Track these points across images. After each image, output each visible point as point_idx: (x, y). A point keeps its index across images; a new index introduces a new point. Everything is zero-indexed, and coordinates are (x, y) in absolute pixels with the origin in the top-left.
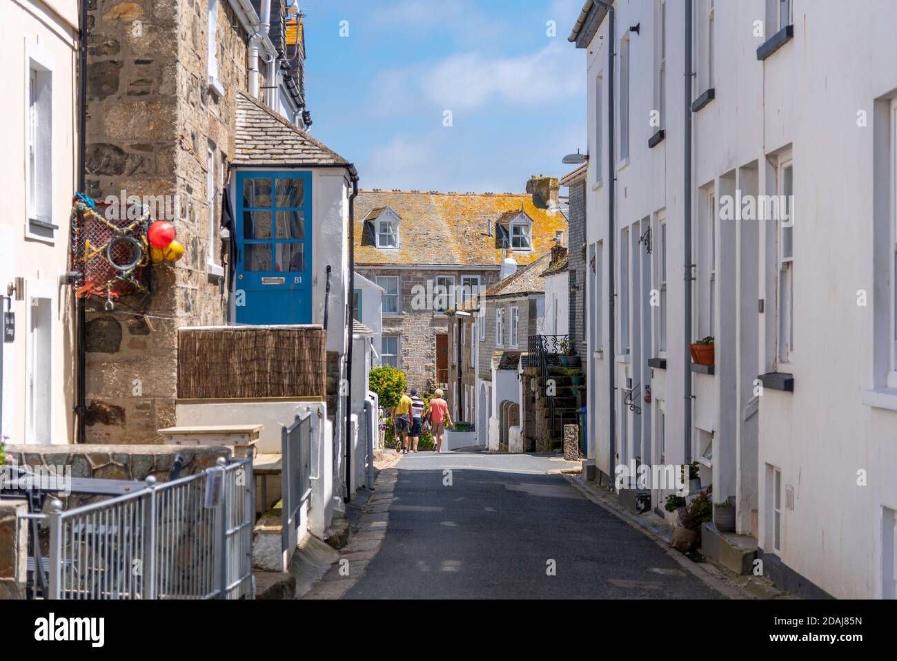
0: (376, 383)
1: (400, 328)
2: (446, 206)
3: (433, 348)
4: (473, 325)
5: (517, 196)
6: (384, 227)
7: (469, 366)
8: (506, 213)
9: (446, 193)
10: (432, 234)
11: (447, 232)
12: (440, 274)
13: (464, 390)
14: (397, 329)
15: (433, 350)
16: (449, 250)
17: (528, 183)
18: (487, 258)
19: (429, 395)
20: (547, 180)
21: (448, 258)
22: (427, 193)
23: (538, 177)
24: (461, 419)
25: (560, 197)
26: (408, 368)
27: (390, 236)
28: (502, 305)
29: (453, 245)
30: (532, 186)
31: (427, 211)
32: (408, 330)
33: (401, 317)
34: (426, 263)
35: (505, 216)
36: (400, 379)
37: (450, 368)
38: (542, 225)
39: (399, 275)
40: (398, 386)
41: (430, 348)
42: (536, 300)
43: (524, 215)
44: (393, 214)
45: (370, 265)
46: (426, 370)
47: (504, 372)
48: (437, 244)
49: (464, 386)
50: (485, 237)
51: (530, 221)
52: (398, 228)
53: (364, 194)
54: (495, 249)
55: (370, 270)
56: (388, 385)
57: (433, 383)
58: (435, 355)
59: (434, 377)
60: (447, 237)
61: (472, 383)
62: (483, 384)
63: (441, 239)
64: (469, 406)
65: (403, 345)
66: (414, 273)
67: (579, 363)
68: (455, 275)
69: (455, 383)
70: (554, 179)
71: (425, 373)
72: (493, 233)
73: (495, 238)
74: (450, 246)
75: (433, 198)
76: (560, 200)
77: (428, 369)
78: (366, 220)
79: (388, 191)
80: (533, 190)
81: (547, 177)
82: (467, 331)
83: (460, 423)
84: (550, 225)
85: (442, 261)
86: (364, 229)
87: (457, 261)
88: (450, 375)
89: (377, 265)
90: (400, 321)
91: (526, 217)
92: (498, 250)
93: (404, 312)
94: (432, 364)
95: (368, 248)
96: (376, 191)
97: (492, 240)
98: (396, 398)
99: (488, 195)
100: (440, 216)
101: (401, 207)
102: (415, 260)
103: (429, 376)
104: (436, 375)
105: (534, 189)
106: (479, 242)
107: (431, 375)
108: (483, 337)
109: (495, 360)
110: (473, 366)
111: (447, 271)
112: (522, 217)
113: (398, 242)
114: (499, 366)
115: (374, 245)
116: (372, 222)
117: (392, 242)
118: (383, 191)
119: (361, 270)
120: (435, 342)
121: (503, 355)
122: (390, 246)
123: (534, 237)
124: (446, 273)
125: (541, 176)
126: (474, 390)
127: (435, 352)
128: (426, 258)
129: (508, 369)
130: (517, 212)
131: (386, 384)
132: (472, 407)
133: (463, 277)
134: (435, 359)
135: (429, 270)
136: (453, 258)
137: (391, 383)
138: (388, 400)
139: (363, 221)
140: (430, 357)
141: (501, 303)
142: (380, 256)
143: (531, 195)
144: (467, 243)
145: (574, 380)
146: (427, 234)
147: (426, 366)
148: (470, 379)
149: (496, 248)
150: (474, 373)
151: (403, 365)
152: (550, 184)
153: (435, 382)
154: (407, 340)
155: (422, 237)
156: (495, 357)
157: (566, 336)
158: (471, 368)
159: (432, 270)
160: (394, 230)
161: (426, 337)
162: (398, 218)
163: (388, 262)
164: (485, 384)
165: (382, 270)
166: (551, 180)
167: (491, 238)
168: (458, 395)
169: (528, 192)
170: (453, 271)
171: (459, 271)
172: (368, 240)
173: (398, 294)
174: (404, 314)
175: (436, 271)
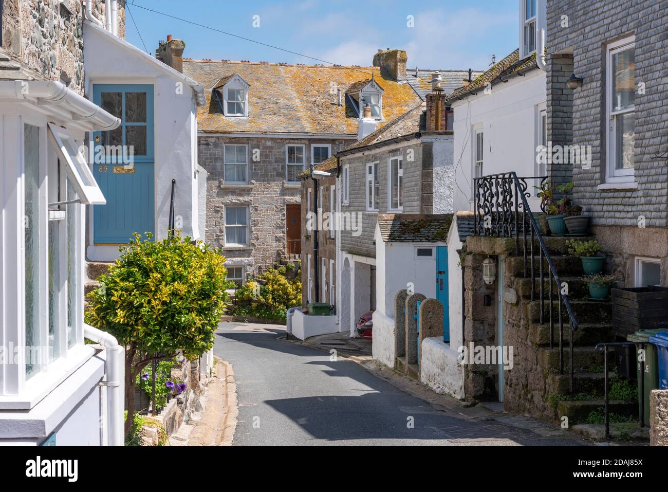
0: (137, 287)
1: (250, 198)
2: (295, 77)
3: (283, 218)
4: (333, 187)
5: (364, 69)
6: (232, 95)
7: (328, 237)
8: (356, 84)
9: (295, 65)
10: (282, 103)
11: (296, 101)
12: (289, 143)
13: (321, 264)
14: (246, 198)
15: (282, 220)
16: (298, 119)
17: (375, 57)
18: (337, 126)
19: (280, 266)
20: (395, 52)
21: (298, 126)
22: (276, 65)
23: (385, 50)
24: (317, 300)
25: (408, 70)
26: (258, 239)
27: (238, 104)
28: (375, 157)
29: (303, 114)
30: (379, 60)
31: (276, 81)
32: (258, 200)
33: (251, 186)
34: (276, 131)
35: (354, 86)
36: (210, 274)
37: (303, 238)
38: (391, 96)
39: (248, 143)
40: (204, 294)
41: (280, 218)
42: (432, 143)
43: (374, 83)
44: (241, 81)
45: (217, 132)
46: (276, 241)
47: (397, 245)
48: (287, 112)
49: (321, 260)
50: (335, 107)
51: (381, 90)
52: (247, 97)
53: (212, 64)
54: (345, 119)
55: (218, 138)
56: (174, 294)
57: (284, 253)
58: (286, 226)
59: (284, 248)
60: (297, 106)
61: (332, 256)
62: (347, 259)
63: (290, 108)
64: (328, 284)
65: (252, 215)
66: (263, 141)
67: (588, 229)
68: (304, 143)
69: (310, 256)
70: (402, 52)
71: (275, 244)
72: (343, 103)
73: (345, 107)
74: (300, 115)
75: (282, 69)
76: (407, 73)
77: (278, 240)
78: (214, 89)
79: (237, 62)
80: (379, 63)
81: (394, 49)
82: (324, 196)
83: (317, 305)
84: (399, 96)
85: (292, 130)
86: (212, 97)
87: (308, 130)
88: (303, 246)
89: (225, 133)
90: (248, 191)
91: (376, 86)
92: (348, 119)
93: (252, 181)
94: (282, 234)
95: (216, 116)
96: (225, 62)
97: (342, 110)
98: (200, 331)
99: (336, 67)
100: (289, 86)
101: (250, 77)
102: (264, 128)
103: (279, 247)
104: (286, 246)
105: (381, 62)
106: (328, 111)
107: (282, 246)
108: (346, 202)
109: (382, 227)
110: (333, 237)
111: (297, 139)
112: (372, 86)
113: (247, 110)
114: (390, 236)
115: (222, 112)
116: (220, 90)
117: (240, 110)
118: (232, 62)
119: (209, 137)
120: (285, 212)
121: (394, 220)
122: (239, 115)
123: (384, 107)
124: (296, 141)
125: (388, 49)
126: (334, 265)
127: (285, 222)
128: (275, 126)
129: (402, 241)
130: (367, 82)
131: (166, 290)
132: (331, 285)
133: (313, 146)
134: (285, 230)
135: (279, 139)
136: (303, 127)
137: (182, 288)
138: (174, 336)
139: (211, 90)
140: (280, 227)
141: (373, 155)
142: (228, 124)
143: (379, 67)
144: (317, 112)
145: (588, 264)
146: (277, 103)
147: (276, 237)
148: (330, 252)
149: (347, 117)
150: (335, 245)
151: (253, 236)
152: (398, 56)
153: (286, 253)
154: (256, 210)
155: (271, 105)
156: (383, 223)
157: (544, 178)
158: (330, 238)
159: (282, 139)
160: (243, 99)
161: (276, 207)
162: (246, 85)
163: (237, 130)
164: (350, 259)
165: (231, 138)
166: (399, 53)
167: (340, 107)
168: (313, 270)
169: (375, 65)
170: (303, 139)
171: (309, 140)
172: (216, 106)
173: (247, 163)
174: (253, 184)
175: (286, 139)
